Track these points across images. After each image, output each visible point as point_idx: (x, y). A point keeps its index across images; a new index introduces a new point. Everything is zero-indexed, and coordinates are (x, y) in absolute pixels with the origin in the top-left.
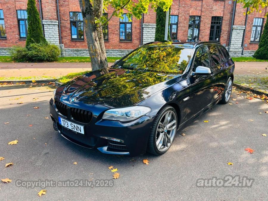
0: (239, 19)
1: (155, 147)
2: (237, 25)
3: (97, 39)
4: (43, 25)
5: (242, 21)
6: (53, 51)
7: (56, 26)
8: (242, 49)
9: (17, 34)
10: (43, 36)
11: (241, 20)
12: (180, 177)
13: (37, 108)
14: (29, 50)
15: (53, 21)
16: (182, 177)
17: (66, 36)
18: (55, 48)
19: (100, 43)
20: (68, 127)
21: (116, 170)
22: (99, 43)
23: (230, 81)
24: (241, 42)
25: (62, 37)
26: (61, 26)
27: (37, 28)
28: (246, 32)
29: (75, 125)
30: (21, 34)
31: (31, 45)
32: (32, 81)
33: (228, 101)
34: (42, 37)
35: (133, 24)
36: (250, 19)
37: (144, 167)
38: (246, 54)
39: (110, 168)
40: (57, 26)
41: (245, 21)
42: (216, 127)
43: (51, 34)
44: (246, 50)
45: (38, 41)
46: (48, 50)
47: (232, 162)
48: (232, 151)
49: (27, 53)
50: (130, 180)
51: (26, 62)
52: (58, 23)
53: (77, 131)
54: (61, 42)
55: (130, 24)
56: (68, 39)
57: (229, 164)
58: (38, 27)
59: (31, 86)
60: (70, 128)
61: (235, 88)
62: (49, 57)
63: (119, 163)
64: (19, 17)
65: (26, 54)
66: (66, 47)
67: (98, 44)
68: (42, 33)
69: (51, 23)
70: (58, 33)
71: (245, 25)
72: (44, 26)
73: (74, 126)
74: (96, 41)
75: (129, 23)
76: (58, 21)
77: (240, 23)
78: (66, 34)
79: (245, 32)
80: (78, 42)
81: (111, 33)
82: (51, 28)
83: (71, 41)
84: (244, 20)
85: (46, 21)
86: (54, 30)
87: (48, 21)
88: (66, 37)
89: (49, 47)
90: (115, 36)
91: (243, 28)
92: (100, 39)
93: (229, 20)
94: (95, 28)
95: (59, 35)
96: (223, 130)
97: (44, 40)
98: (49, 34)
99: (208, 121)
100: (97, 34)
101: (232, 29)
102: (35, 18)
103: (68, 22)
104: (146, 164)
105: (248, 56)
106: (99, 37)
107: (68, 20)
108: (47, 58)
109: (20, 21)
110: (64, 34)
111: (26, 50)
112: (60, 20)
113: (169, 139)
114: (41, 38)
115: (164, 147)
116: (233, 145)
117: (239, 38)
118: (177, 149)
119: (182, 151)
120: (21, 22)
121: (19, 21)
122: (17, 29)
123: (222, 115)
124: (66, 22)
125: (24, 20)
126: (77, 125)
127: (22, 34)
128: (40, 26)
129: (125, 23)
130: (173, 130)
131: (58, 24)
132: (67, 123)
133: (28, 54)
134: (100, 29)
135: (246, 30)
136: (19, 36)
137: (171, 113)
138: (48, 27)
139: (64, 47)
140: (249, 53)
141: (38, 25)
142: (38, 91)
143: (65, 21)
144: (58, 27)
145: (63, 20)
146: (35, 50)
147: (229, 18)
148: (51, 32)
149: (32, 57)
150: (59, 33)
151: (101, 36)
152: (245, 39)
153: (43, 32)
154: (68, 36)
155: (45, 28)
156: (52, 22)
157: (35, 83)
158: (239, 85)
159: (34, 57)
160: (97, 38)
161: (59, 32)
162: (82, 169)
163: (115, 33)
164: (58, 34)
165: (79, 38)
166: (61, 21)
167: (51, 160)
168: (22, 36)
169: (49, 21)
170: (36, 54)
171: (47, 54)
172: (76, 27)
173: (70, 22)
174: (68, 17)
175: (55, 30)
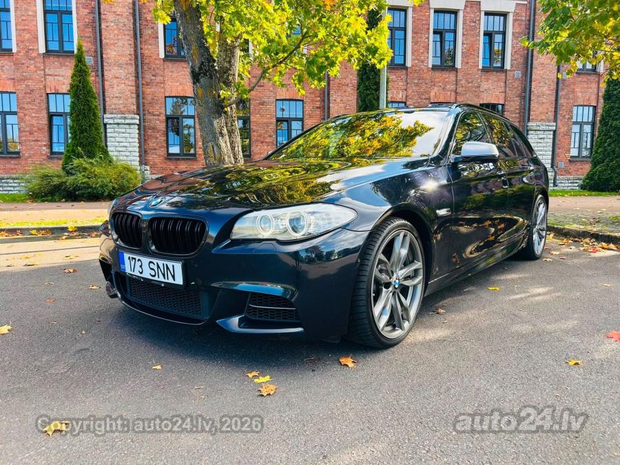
0: (541, 109)
1: (369, 320)
2: (537, 120)
3: (225, 131)
4: (105, 125)
5: (547, 113)
6: (123, 177)
7: (134, 126)
8: (553, 174)
9: (45, 146)
10: (103, 144)
11: (546, 111)
12: (442, 391)
13: (71, 271)
14: (69, 173)
15: (126, 115)
16: (449, 389)
17: (155, 149)
18: (129, 170)
19: (232, 143)
20: (141, 273)
21: (267, 378)
22: (228, 140)
23: (542, 206)
24: (550, 157)
25: (145, 151)
26: (144, 126)
27: (90, 127)
28: (559, 137)
29: (161, 262)
30: (54, 145)
31: (76, 162)
32: (67, 228)
33: (542, 253)
34: (99, 147)
35: (306, 121)
36: (564, 108)
37: (344, 373)
38: (563, 185)
39: (250, 375)
40: (137, 127)
41: (553, 113)
42: (522, 298)
43: (121, 144)
44: (562, 175)
45: (91, 155)
46: (112, 173)
47: (578, 359)
48: (574, 340)
49: (64, 180)
50: (306, 398)
51: (60, 201)
52: (140, 120)
53: (166, 281)
54: (143, 161)
55: (300, 123)
56: (160, 156)
57: (572, 363)
58: (93, 124)
59: (64, 237)
60: (147, 274)
61: (552, 235)
62: (114, 188)
63: (274, 366)
64: (52, 110)
65: (62, 183)
66: (154, 172)
67: (226, 142)
68: (101, 138)
69: (123, 121)
70: (137, 141)
71: (555, 120)
72: (108, 126)
73: (158, 267)
74: (222, 136)
75: (296, 119)
76: (138, 117)
77: (544, 118)
78: (155, 145)
79: (557, 136)
80: (183, 161)
81: (257, 141)
82: (123, 130)
83: (166, 159)
84: (551, 111)
85: (113, 116)
86: (128, 135)
87: (115, 116)
88: (156, 151)
89: (114, 168)
90: (266, 147)
91: (551, 128)
92: (231, 133)
93: (517, 111)
94: (219, 107)
95: (140, 147)
96: (538, 304)
97: (106, 152)
98: (117, 144)
99: (498, 289)
100: (223, 120)
101: (528, 131)
102: (88, 105)
103: (160, 118)
104: (347, 366)
105: (569, 188)
106: (229, 128)
107: (161, 113)
108: (109, 192)
109: (54, 117)
110: (151, 145)
111: (62, 173)
112: (144, 115)
113: (405, 309)
114: (97, 149)
115: (394, 330)
116: (573, 328)
117: (545, 148)
118: (427, 338)
119: (441, 341)
120: (56, 120)
121: (51, 116)
122: (46, 134)
123: (533, 278)
124: (157, 117)
125: (61, 116)
126: (165, 263)
127: (58, 146)
128: (97, 122)
129: (288, 121)
130: (415, 287)
131: (138, 123)
132: (139, 263)
133: (65, 183)
134: (232, 110)
135: (557, 132)
136: (48, 150)
137: (408, 239)
138: (116, 130)
139: (149, 172)
140: (570, 181)
141: (93, 121)
142: (80, 245)
143: (154, 115)
144: (139, 129)
145: (150, 113)
146: (83, 173)
147: (518, 107)
148: (121, 140)
149: (75, 190)
150: (140, 143)
151: (234, 128)
152: (557, 151)
153: (103, 135)
154: (160, 147)
155: (108, 130)
156: (125, 118)
157: (75, 231)
158: (561, 227)
159: (79, 190)
160: (225, 129)
161: (139, 139)
162: (175, 378)
163: (267, 140)
164: (138, 145)
165: (185, 152)
166: (146, 117)
167: (93, 362)
168: (56, 149)
169: (119, 116)
170: (84, 183)
171: (111, 182)
172: (178, 134)
173: (164, 118)
174: (161, 108)
175: (132, 135)
